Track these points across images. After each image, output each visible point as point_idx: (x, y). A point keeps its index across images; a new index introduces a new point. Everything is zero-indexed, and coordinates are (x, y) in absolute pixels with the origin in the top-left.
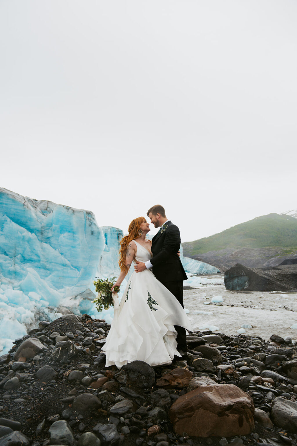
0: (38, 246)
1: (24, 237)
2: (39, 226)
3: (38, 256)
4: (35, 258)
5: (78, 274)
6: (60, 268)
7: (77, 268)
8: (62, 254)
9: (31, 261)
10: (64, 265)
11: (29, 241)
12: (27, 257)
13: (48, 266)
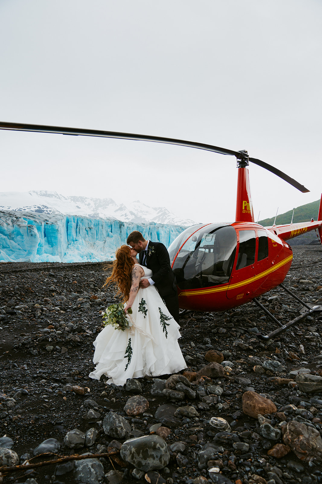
0: (8, 241)
1: (2, 238)
2: (8, 233)
3: (9, 245)
4: (8, 246)
5: (26, 253)
6: (18, 251)
7: (25, 251)
8: (19, 245)
9: (6, 247)
10: (20, 249)
11: (4, 239)
12: (5, 246)
13: (13, 250)
